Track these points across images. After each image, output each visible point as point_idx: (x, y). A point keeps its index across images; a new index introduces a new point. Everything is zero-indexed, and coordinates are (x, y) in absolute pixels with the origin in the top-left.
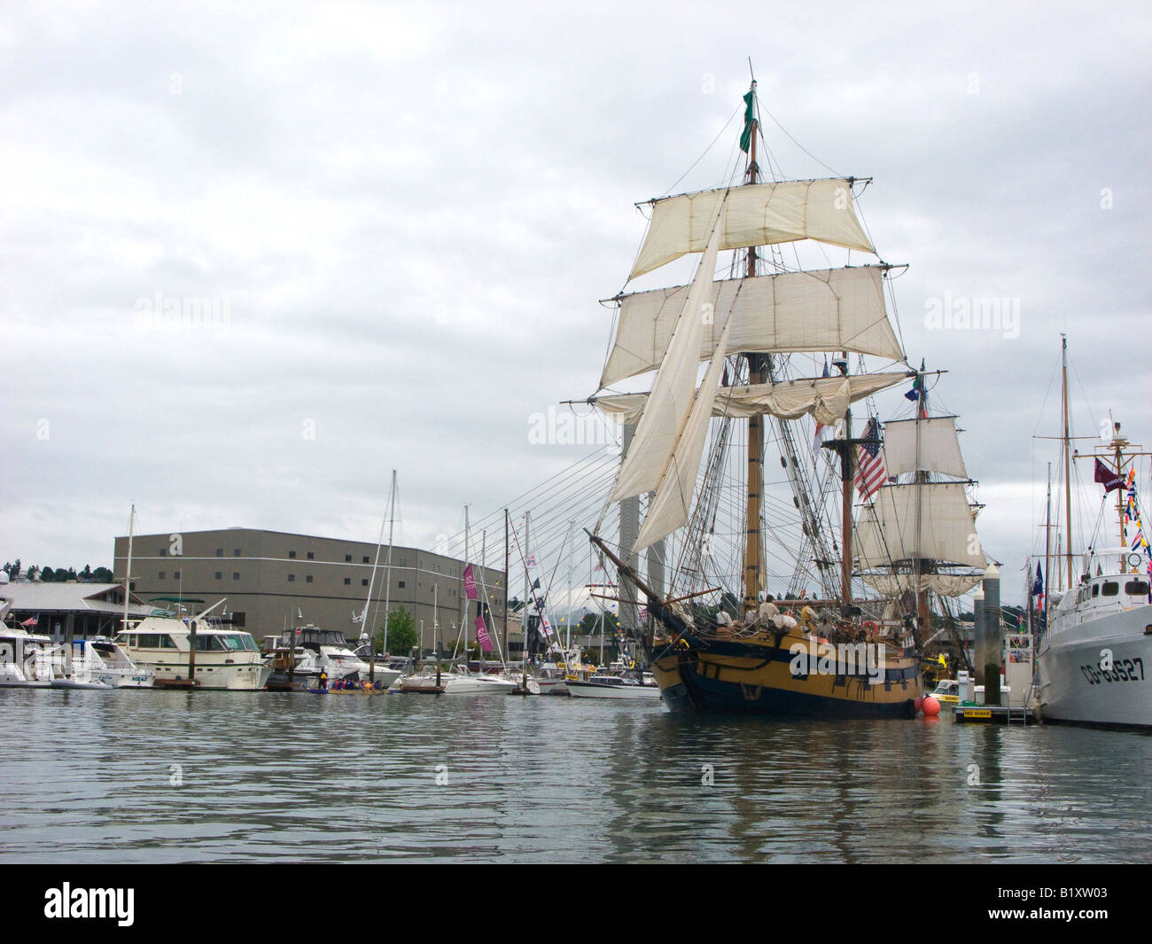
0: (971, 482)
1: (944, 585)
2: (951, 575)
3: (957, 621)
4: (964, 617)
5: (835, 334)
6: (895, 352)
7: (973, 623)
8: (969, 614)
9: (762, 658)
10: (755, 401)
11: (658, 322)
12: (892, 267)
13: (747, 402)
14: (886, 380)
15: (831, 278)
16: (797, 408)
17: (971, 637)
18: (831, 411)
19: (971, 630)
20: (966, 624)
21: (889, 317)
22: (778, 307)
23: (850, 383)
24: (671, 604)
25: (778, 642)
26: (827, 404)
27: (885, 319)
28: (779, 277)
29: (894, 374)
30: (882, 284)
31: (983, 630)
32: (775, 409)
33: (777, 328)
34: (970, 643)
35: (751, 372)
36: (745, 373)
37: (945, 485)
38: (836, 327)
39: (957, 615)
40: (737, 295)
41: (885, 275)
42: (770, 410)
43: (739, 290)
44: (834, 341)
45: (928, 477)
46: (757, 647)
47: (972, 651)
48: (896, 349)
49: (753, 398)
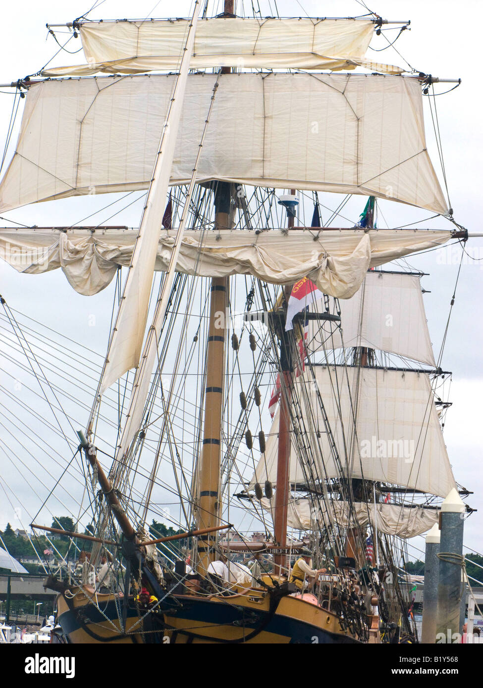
0: (439, 372)
1: (391, 520)
2: (401, 505)
3: (400, 573)
4: (411, 568)
5: (351, 169)
6: (436, 200)
7: (422, 577)
8: (419, 563)
9: (249, 626)
10: (230, 255)
11: (84, 126)
12: (437, 80)
13: (219, 255)
14: (423, 239)
15: (349, 88)
16: (294, 270)
17: (419, 597)
18: (345, 279)
19: (419, 588)
20: (413, 578)
21: (428, 150)
22: (268, 121)
23: (371, 239)
24: (147, 546)
25: (274, 604)
26: (338, 268)
27: (424, 153)
28: (272, 77)
29: (434, 232)
30: (421, 102)
31: (436, 589)
32: (261, 268)
33: (267, 152)
34: (417, 607)
35: (217, 212)
36: (210, 211)
37: (400, 373)
38: (354, 158)
39: (402, 565)
40: (213, 98)
41: (426, 91)
42: (253, 269)
43: (215, 90)
44: (350, 179)
45: (371, 357)
46: (248, 610)
47: (419, 618)
48: (439, 198)
49: (227, 250)
